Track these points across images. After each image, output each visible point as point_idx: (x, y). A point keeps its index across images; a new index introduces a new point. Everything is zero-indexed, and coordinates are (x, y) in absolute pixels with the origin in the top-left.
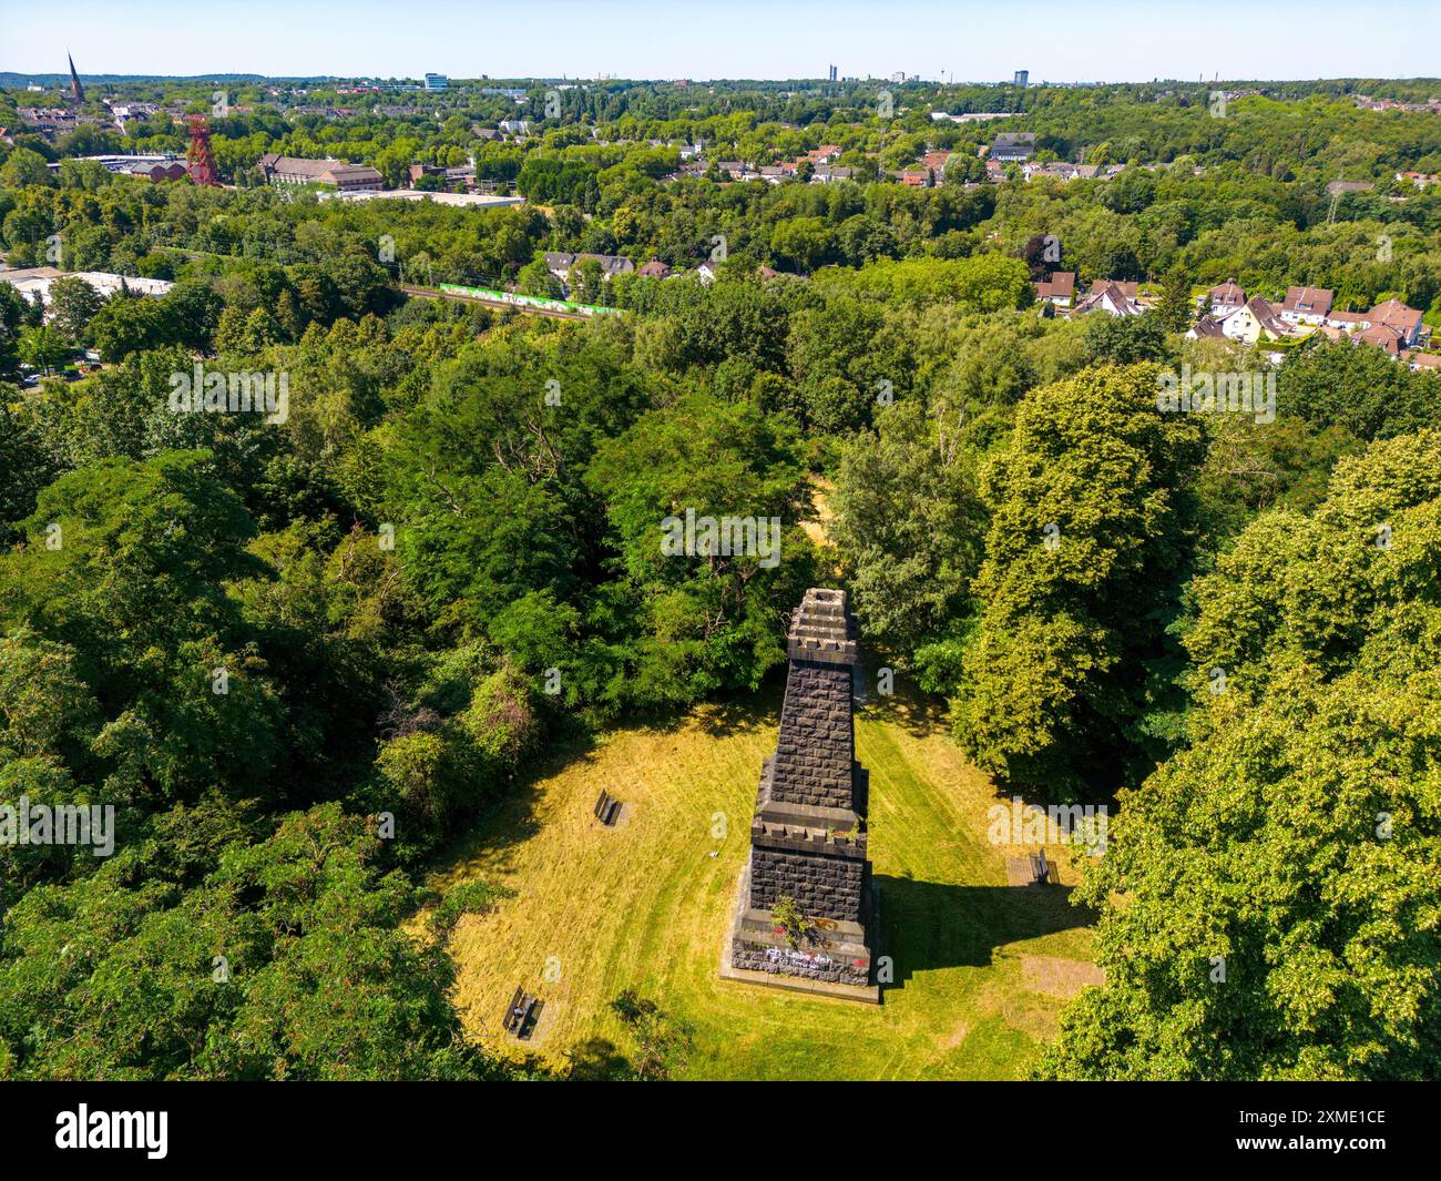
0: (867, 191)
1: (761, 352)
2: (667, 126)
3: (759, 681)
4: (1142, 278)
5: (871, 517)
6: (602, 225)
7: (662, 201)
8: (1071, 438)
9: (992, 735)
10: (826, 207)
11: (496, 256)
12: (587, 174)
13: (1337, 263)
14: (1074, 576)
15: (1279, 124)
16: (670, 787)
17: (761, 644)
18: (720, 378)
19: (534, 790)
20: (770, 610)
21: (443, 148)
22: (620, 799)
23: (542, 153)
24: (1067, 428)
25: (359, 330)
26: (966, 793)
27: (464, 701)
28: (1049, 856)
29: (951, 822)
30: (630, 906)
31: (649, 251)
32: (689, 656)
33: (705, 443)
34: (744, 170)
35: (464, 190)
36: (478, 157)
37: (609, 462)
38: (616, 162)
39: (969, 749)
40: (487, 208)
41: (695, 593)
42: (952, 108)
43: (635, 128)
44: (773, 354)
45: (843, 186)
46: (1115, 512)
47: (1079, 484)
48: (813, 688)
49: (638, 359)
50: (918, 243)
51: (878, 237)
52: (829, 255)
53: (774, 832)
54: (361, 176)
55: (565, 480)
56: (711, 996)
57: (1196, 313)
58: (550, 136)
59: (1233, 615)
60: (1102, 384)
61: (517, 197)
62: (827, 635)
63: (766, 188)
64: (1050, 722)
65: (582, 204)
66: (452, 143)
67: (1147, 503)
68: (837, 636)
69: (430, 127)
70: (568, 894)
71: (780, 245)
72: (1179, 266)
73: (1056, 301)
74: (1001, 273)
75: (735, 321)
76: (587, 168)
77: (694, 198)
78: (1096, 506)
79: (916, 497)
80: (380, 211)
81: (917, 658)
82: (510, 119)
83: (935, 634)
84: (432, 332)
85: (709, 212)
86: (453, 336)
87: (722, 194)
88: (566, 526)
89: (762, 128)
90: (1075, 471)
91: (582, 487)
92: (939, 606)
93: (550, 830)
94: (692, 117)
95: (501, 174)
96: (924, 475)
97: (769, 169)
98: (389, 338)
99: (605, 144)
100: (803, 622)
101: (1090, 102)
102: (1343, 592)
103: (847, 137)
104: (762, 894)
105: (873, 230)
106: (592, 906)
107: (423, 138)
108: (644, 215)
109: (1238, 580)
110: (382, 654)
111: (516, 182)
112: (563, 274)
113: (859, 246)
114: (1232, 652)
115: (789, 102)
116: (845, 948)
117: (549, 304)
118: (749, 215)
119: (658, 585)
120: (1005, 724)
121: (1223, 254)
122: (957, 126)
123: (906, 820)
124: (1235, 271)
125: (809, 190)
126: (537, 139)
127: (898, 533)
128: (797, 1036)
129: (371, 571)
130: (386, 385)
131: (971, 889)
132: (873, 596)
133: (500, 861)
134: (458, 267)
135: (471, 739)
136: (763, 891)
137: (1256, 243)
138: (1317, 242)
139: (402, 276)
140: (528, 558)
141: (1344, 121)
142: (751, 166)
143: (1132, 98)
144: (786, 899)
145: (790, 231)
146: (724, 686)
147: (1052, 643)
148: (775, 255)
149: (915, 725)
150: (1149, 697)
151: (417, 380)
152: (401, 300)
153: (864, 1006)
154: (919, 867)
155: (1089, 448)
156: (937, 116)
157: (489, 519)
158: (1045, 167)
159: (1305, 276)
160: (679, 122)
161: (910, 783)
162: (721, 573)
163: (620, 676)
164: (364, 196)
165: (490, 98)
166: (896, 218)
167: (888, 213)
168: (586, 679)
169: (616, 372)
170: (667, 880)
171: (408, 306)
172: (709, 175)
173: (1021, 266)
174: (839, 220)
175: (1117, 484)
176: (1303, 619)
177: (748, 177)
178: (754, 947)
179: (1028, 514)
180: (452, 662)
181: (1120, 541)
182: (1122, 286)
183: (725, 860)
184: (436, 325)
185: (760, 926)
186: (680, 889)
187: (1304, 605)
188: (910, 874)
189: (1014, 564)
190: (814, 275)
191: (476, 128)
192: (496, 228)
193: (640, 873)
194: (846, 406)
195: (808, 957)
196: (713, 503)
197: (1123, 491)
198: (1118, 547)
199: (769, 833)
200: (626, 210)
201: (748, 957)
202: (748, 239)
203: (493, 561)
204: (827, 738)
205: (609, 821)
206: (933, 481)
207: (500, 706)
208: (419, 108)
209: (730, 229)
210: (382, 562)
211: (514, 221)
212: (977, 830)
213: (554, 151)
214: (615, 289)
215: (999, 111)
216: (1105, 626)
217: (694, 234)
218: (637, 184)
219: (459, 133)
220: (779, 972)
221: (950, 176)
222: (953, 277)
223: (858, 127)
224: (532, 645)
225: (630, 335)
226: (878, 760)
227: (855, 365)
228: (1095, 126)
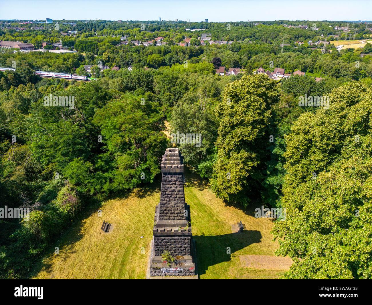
0: (171, 47)
1: (147, 87)
2: (116, 32)
3: (153, 179)
4: (241, 68)
5: (182, 127)
6: (100, 58)
7: (116, 51)
8: (241, 97)
9: (224, 189)
10: (161, 52)
11: (69, 66)
12: (95, 44)
13: (285, 62)
14: (247, 138)
15: (268, 30)
16: (127, 216)
17: (152, 168)
18: (135, 94)
19: (82, 223)
20: (155, 158)
21: (52, 38)
22: (110, 223)
23: (82, 38)
24: (240, 94)
25: (26, 88)
26: (216, 206)
27: (55, 197)
28: (243, 223)
29: (213, 216)
30: (115, 259)
31: (114, 64)
32: (130, 174)
33: (129, 107)
34: (138, 43)
35: (59, 49)
36: (62, 40)
37: (100, 116)
38: (103, 41)
39: (217, 193)
40: (65, 53)
41: (131, 154)
42: (190, 27)
43: (108, 32)
44: (150, 87)
45: (165, 46)
46: (257, 118)
47: (245, 110)
48: (170, 181)
50: (185, 60)
51: (175, 59)
52: (163, 64)
53: (161, 231)
54: (27, 46)
55: (86, 123)
58: (83, 34)
59: (299, 145)
60: (249, 80)
61: (75, 51)
62: (174, 163)
63: (144, 47)
64: (241, 183)
65: (94, 52)
66: (54, 37)
67: (265, 114)
68: (177, 163)
69: (48, 32)
70: (93, 258)
71: (149, 61)
72: (249, 64)
73: (221, 74)
74: (207, 67)
75: (138, 79)
77: (125, 50)
78: (251, 116)
79: (195, 120)
80: (32, 55)
81: (199, 167)
82: (72, 30)
83: (204, 160)
84: (50, 87)
85: (130, 53)
86: (57, 88)
87: (133, 49)
88: (87, 137)
89: (142, 32)
90: (244, 106)
91: (92, 125)
92: (204, 152)
93: (87, 236)
94: (123, 30)
95: (70, 45)
96: (197, 114)
97: (145, 43)
98: (36, 89)
99: (99, 37)
100: (166, 160)
101: (223, 26)
102: (335, 134)
103: (165, 34)
104: (158, 251)
105: (173, 57)
106: (102, 262)
107: (46, 35)
108: (112, 54)
109: (299, 134)
111: (74, 47)
112: (89, 71)
113: (170, 62)
114: (299, 157)
115: (149, 26)
116: (187, 264)
118: (140, 54)
119: (119, 153)
120: (228, 185)
121: (259, 61)
122: (192, 32)
123: (200, 217)
124: (262, 65)
125: (156, 47)
126: (80, 35)
129: (21, 157)
131: (222, 236)
132: (185, 150)
133: (70, 249)
135: (57, 209)
136: (158, 250)
137: (266, 58)
138: (280, 57)
140: (73, 148)
141: (282, 30)
142: (140, 42)
143: (233, 25)
144: (166, 251)
145: (152, 58)
147: (241, 159)
148: (149, 64)
149: (200, 187)
150: (268, 173)
152: (40, 79)
154: (206, 232)
156: (187, 29)
157: (59, 137)
158: (214, 42)
159: (278, 66)
160: (120, 31)
161: (202, 206)
162: (138, 147)
163: (108, 183)
164: (29, 51)
165: (66, 25)
166: (179, 54)
167: (177, 53)
168: (96, 185)
169: (101, 88)
170: (127, 248)
171: (43, 80)
172: (129, 44)
173: (212, 65)
174: (164, 55)
175: (256, 109)
176: (322, 144)
177: (140, 45)
178: (157, 269)
179: (231, 120)
181: (259, 126)
182: (236, 70)
183: (146, 238)
184: (52, 86)
185: (159, 261)
186: (131, 251)
188: (203, 234)
189: (227, 137)
190: (159, 68)
191: (62, 32)
192: (69, 59)
193: (118, 247)
194: (171, 100)
195: (175, 269)
196: (134, 125)
197: (259, 111)
198: (258, 128)
199: (159, 231)
200: (106, 53)
201: (155, 272)
202: (141, 60)
203: (62, 150)
204: (176, 197)
205: (106, 231)
206: (200, 115)
207: (67, 197)
208: (44, 28)
209: (136, 58)
210: (25, 154)
211: (74, 57)
212: (221, 217)
213: (85, 38)
214: (104, 74)
215: (202, 28)
216: (255, 153)
217: (126, 59)
218: (109, 46)
219: (57, 34)
220: (166, 275)
221: (191, 44)
222: (195, 68)
223: (167, 33)
224: (77, 176)
225: (108, 84)
226: (190, 199)
227: (172, 89)
228: (225, 32)
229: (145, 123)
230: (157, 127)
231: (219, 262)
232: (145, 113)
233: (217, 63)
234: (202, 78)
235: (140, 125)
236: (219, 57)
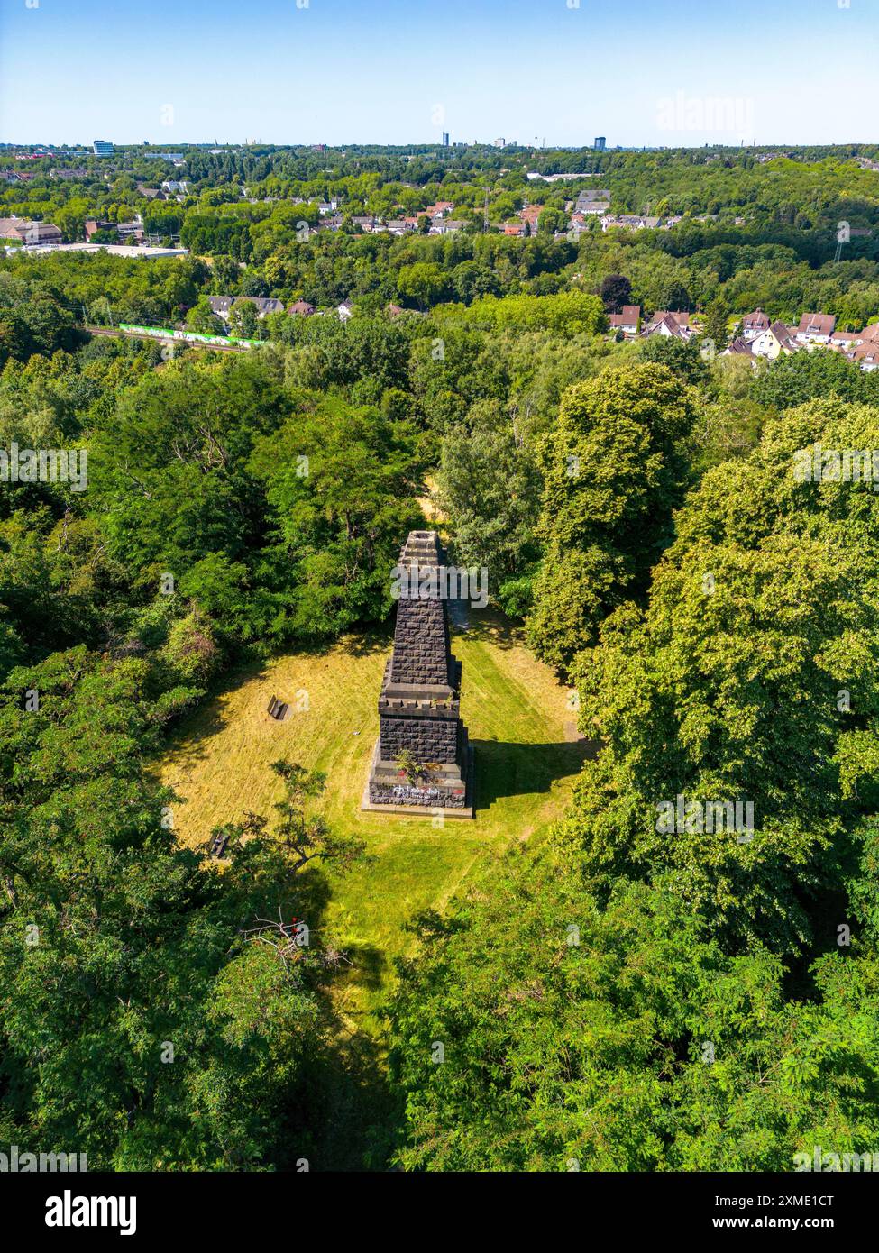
0: (476, 240)
1: (389, 372)
2: (307, 186)
3: (385, 614)
4: (692, 309)
5: (465, 489)
6: (255, 272)
7: (305, 251)
8: (595, 421)
9: (550, 636)
10: (442, 254)
11: (167, 300)
12: (240, 228)
13: (838, 294)
14: (599, 516)
15: (801, 181)
16: (324, 691)
18: (355, 394)
19: (220, 702)
21: (113, 206)
22: (286, 701)
23: (200, 210)
24: (593, 412)
25: (52, 364)
26: (537, 683)
27: (163, 639)
29: (526, 703)
31: (296, 293)
32: (334, 598)
33: (337, 435)
34: (374, 224)
35: (135, 243)
36: (144, 215)
37: (265, 455)
38: (264, 218)
39: (537, 651)
40: (155, 258)
41: (336, 552)
42: (543, 169)
43: (279, 188)
44: (399, 375)
45: (455, 237)
46: (626, 470)
47: (600, 451)
49: (288, 381)
50: (517, 283)
51: (484, 279)
52: (446, 294)
53: (394, 704)
54: (43, 232)
55: (231, 471)
56: (355, 823)
57: (732, 336)
58: (206, 195)
59: (695, 533)
61: (180, 248)
62: (424, 563)
63: (392, 239)
64: (590, 624)
65: (238, 254)
66: (120, 202)
67: (648, 463)
68: (432, 563)
69: (99, 188)
70: (250, 766)
71: (405, 286)
72: (720, 299)
73: (625, 329)
74: (582, 307)
75: (366, 348)
76: (239, 223)
77: (332, 248)
78: (612, 466)
79: (497, 473)
80: (61, 262)
81: (501, 591)
82: (170, 180)
83: (514, 574)
84: (116, 364)
85: (345, 260)
86: (134, 368)
87: (356, 244)
88: (235, 505)
89: (387, 187)
90: (597, 442)
91: (246, 476)
92: (516, 553)
93: (234, 726)
94: (327, 178)
95: (165, 229)
96: (502, 456)
97: (394, 223)
98: (78, 371)
99: (254, 202)
100: (407, 554)
101: (654, 164)
102: (760, 509)
103: (458, 195)
104: (388, 751)
105: (480, 274)
107: (95, 198)
108: (290, 263)
109: (700, 508)
110: (96, 611)
111: (179, 235)
112: (225, 314)
113: (469, 288)
115: (409, 164)
116: (448, 782)
117: (215, 340)
118: (378, 262)
119: (308, 549)
120: (558, 628)
121: (754, 288)
122: (548, 185)
123: (494, 703)
124: (763, 302)
125: (428, 240)
126: (195, 197)
127: (485, 500)
128: (416, 842)
129: (82, 547)
130: (80, 408)
133: (197, 751)
134: (134, 309)
135: (170, 665)
136: (389, 747)
137: (778, 279)
138: (824, 277)
139: (85, 318)
140: (205, 529)
141: (850, 179)
142: (380, 220)
143: (687, 161)
144: (406, 751)
145: (412, 275)
146: (361, 620)
147: (586, 565)
148: (401, 295)
149: (502, 642)
151: (105, 404)
152: (86, 338)
153: (462, 821)
154: (502, 733)
155: (606, 425)
156: (532, 176)
157: (172, 501)
158: (618, 219)
159: (815, 304)
160: (317, 182)
161: (499, 681)
162: (356, 535)
163: (282, 614)
164: (46, 249)
165: (153, 161)
166: (499, 263)
167: (493, 259)
168: (256, 618)
169: (268, 385)
170: (323, 751)
171: (92, 345)
172: (345, 229)
173: (597, 300)
174: (452, 265)
175: (626, 450)
177: (377, 230)
178: (385, 787)
180: (151, 614)
181: (630, 491)
182: (676, 316)
184: (119, 359)
185: (389, 772)
186: (332, 757)
187: (737, 521)
188: (495, 738)
189: (560, 512)
190: (432, 311)
191: (141, 188)
192: (165, 275)
193: (303, 749)
195: (422, 791)
196: (346, 481)
197: (631, 455)
198: (628, 496)
199: (391, 705)
200: (275, 258)
201: (381, 795)
202: (378, 282)
203: (179, 532)
204: (428, 635)
205: (278, 717)
206: (509, 460)
207: (191, 639)
208: (89, 171)
209: (363, 274)
210: (90, 539)
211: (180, 270)
212: (544, 707)
213: (210, 208)
214: (269, 326)
215: (581, 172)
216: (623, 553)
217: (333, 279)
218: (284, 236)
219: (127, 193)
220: (403, 803)
221: (542, 227)
222: (543, 311)
223: (467, 186)
224: (213, 594)
225: (281, 362)
226: (475, 665)
227: (462, 381)
228: (658, 184)
229: (374, 478)
230: (403, 487)
231: (523, 792)
232: (374, 452)
233: (617, 294)
234: (554, 349)
235: (361, 479)
236: (625, 273)
